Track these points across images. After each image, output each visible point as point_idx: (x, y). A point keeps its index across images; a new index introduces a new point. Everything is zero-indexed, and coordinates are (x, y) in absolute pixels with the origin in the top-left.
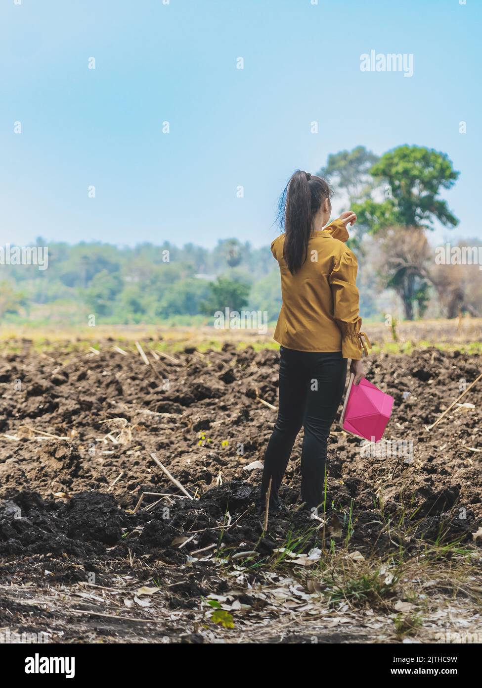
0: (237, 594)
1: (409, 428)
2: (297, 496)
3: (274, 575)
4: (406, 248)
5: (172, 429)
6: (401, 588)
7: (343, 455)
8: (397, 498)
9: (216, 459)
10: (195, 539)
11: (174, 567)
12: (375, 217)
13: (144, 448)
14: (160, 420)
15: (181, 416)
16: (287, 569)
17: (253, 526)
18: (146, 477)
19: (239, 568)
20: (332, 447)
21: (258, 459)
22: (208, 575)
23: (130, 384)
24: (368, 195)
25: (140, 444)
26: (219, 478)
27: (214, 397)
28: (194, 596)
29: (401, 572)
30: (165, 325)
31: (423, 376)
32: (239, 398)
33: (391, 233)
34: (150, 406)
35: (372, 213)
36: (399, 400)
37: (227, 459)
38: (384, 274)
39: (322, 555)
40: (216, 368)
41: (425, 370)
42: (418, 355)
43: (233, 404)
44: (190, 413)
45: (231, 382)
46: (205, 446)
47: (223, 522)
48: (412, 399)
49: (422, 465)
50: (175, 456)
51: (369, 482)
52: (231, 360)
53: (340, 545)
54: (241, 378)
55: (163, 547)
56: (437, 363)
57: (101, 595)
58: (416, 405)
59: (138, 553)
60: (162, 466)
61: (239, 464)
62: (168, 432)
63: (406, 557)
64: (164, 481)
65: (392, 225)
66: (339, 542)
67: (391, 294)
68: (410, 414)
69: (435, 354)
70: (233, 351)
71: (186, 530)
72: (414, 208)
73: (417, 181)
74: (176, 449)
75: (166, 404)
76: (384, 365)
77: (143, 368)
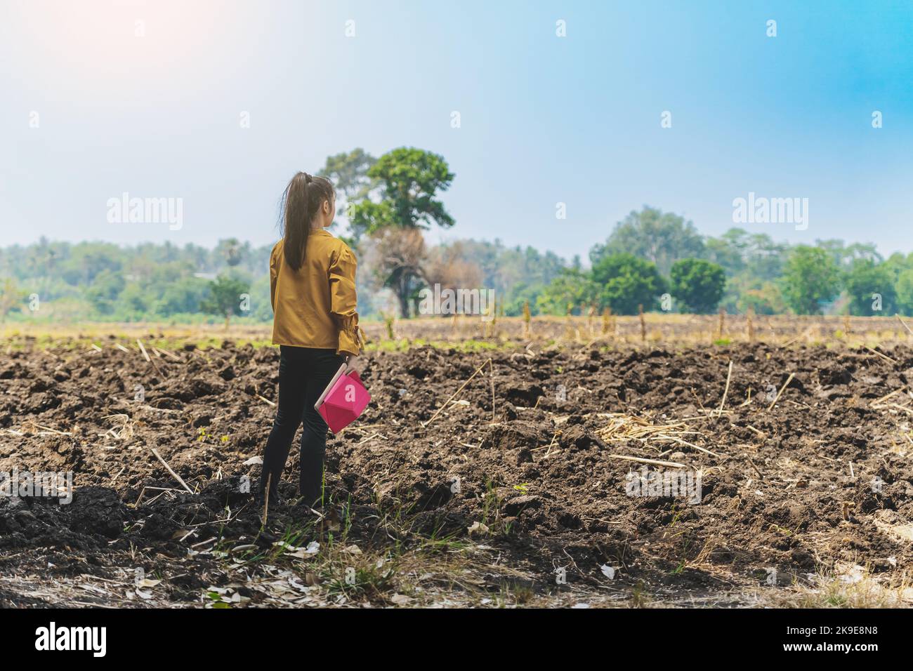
0: (237, 586)
1: (405, 425)
2: (295, 491)
3: (273, 568)
4: (402, 248)
5: (173, 425)
6: (398, 580)
7: (340, 450)
8: (393, 493)
9: (216, 454)
10: (195, 532)
11: (175, 560)
12: (372, 218)
13: (145, 444)
14: (161, 416)
15: (181, 412)
16: (286, 562)
17: (253, 520)
18: (147, 472)
19: (239, 561)
20: (330, 442)
21: (257, 455)
22: (208, 568)
23: (131, 381)
24: (366, 196)
25: (141, 440)
26: (219, 473)
27: (214, 394)
28: (195, 589)
29: (398, 565)
30: (165, 323)
31: (418, 373)
32: (239, 394)
33: (388, 233)
34: (151, 402)
35: (370, 214)
36: (395, 397)
37: (227, 454)
38: (380, 273)
39: (320, 548)
40: (216, 365)
41: (421, 367)
42: (414, 353)
43: (232, 400)
44: (190, 409)
45: (231, 379)
46: (205, 442)
47: (222, 516)
48: (408, 396)
49: (418, 460)
50: (176, 452)
51: (366, 477)
52: (230, 357)
53: (338, 539)
54: (241, 375)
55: (164, 541)
56: (432, 361)
57: (103, 587)
58: (412, 402)
59: (140, 546)
60: (163, 461)
61: (238, 459)
62: (168, 427)
63: (403, 551)
64: (165, 475)
65: (389, 224)
66: (337, 536)
67: (387, 293)
68: (406, 411)
69: (430, 352)
70: (232, 349)
71: (187, 523)
72: (410, 209)
73: (414, 183)
74: (176, 445)
75: (167, 400)
76: (381, 363)
77: (145, 365)
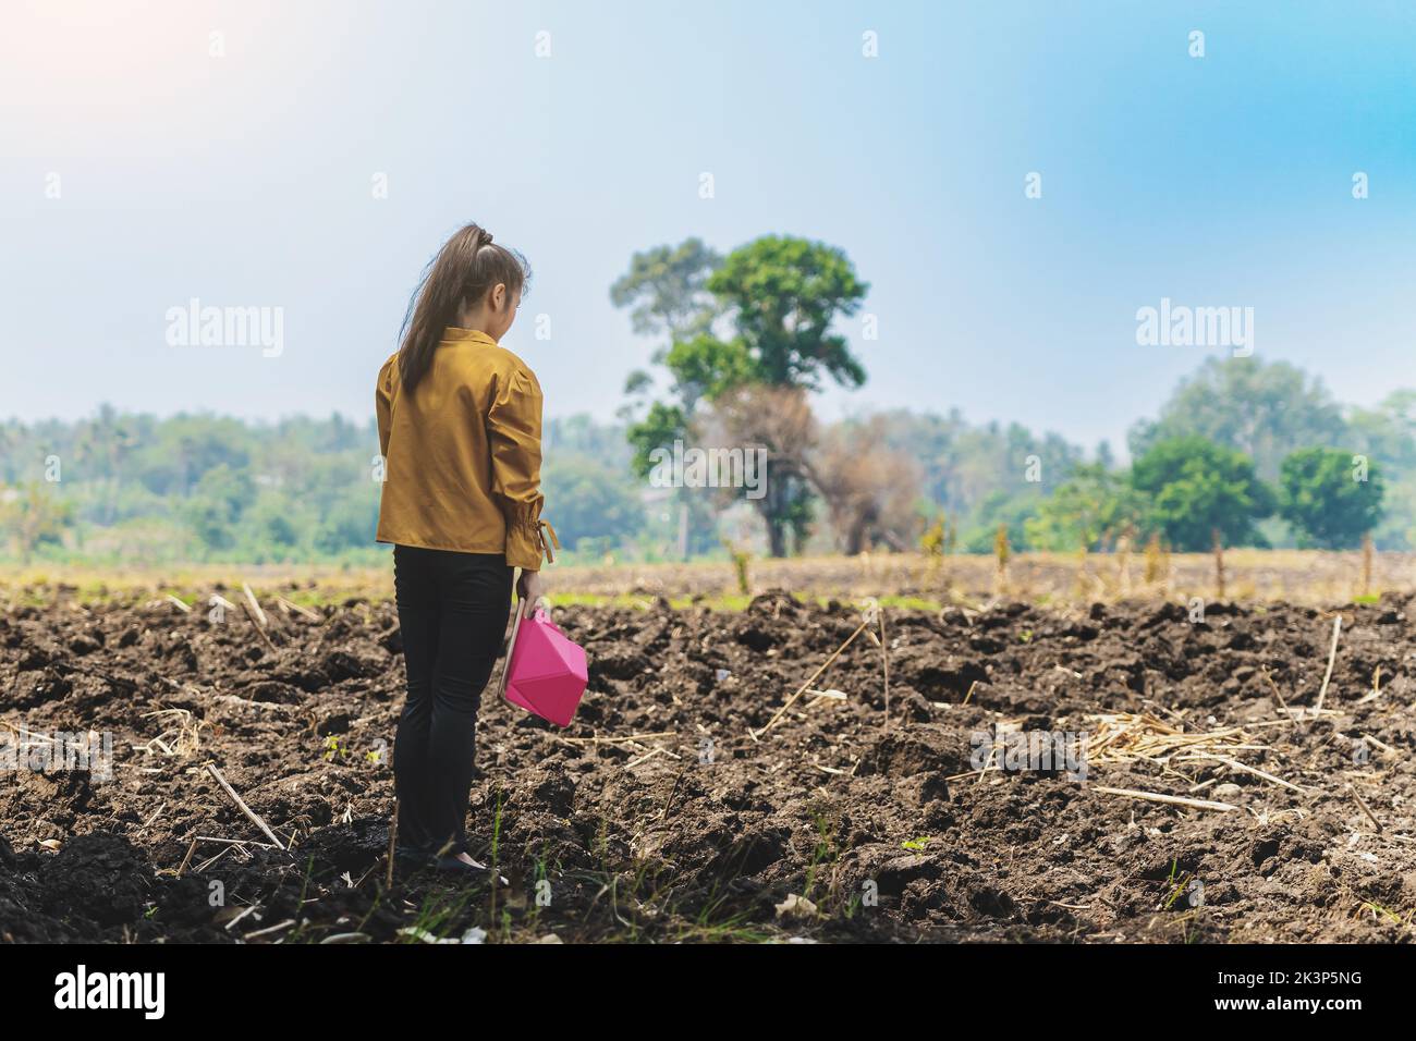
4: (771, 425)
5: (280, 732)
7: (587, 778)
8: (667, 851)
9: (346, 782)
10: (256, 912)
13: (220, 765)
14: (258, 715)
15: (298, 708)
18: (208, 812)
20: (569, 763)
23: (213, 653)
24: (706, 328)
25: (214, 757)
26: (346, 815)
27: (364, 675)
31: (756, 642)
33: (744, 397)
34: (242, 690)
35: (711, 360)
36: (708, 684)
40: (379, 626)
41: (762, 631)
44: (315, 703)
46: (334, 761)
48: (732, 683)
49: (726, 794)
51: (622, 823)
53: (521, 923)
55: (198, 926)
56: (784, 619)
60: (229, 789)
62: (271, 736)
64: (239, 819)
65: (747, 380)
66: (520, 918)
67: (745, 509)
69: (782, 603)
72: (787, 351)
73: (793, 300)
74: (280, 767)
75: (273, 687)
76: (690, 622)
